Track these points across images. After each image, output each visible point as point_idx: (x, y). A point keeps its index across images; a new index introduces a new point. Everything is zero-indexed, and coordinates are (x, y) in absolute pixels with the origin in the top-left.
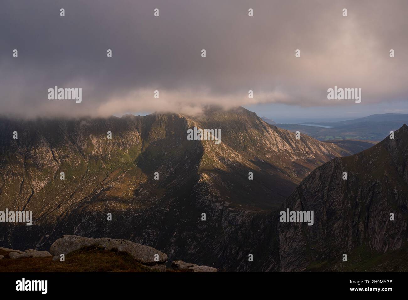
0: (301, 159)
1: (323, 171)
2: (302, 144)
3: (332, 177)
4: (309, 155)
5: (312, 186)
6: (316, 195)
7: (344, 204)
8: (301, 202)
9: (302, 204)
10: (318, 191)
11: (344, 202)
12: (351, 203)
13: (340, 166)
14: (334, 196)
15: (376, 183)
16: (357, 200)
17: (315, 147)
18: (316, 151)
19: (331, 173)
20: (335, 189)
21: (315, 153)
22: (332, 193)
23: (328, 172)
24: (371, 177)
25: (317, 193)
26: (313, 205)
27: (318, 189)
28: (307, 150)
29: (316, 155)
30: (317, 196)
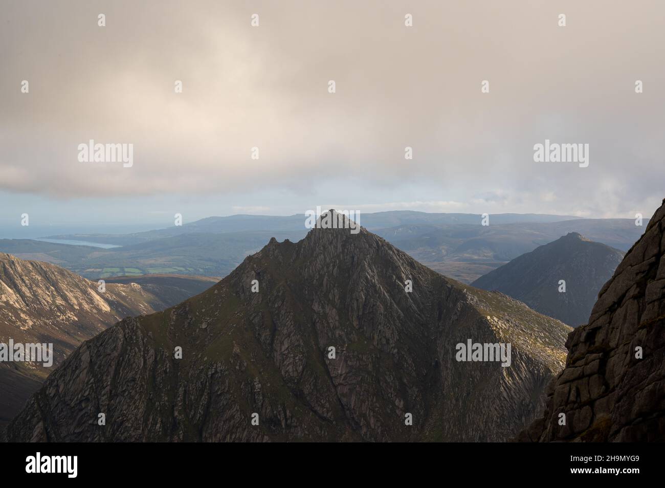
0: (45, 323)
1: (98, 351)
2: (48, 289)
3: (119, 365)
4: (63, 313)
5: (72, 389)
6: (81, 410)
7: (146, 425)
8: (46, 429)
9: (48, 433)
10: (87, 400)
11: (146, 421)
12: (162, 421)
13: (137, 338)
14: (125, 407)
15: (216, 372)
16: (176, 414)
17: (79, 294)
18: (80, 305)
19: (116, 354)
20: (124, 391)
21: (77, 307)
22: (120, 402)
23: (108, 351)
24: (206, 359)
25: (83, 405)
26: (74, 433)
27: (87, 393)
28: (59, 301)
29: (81, 313)
30: (84, 412)
